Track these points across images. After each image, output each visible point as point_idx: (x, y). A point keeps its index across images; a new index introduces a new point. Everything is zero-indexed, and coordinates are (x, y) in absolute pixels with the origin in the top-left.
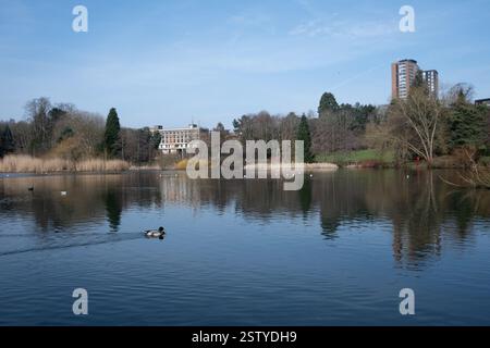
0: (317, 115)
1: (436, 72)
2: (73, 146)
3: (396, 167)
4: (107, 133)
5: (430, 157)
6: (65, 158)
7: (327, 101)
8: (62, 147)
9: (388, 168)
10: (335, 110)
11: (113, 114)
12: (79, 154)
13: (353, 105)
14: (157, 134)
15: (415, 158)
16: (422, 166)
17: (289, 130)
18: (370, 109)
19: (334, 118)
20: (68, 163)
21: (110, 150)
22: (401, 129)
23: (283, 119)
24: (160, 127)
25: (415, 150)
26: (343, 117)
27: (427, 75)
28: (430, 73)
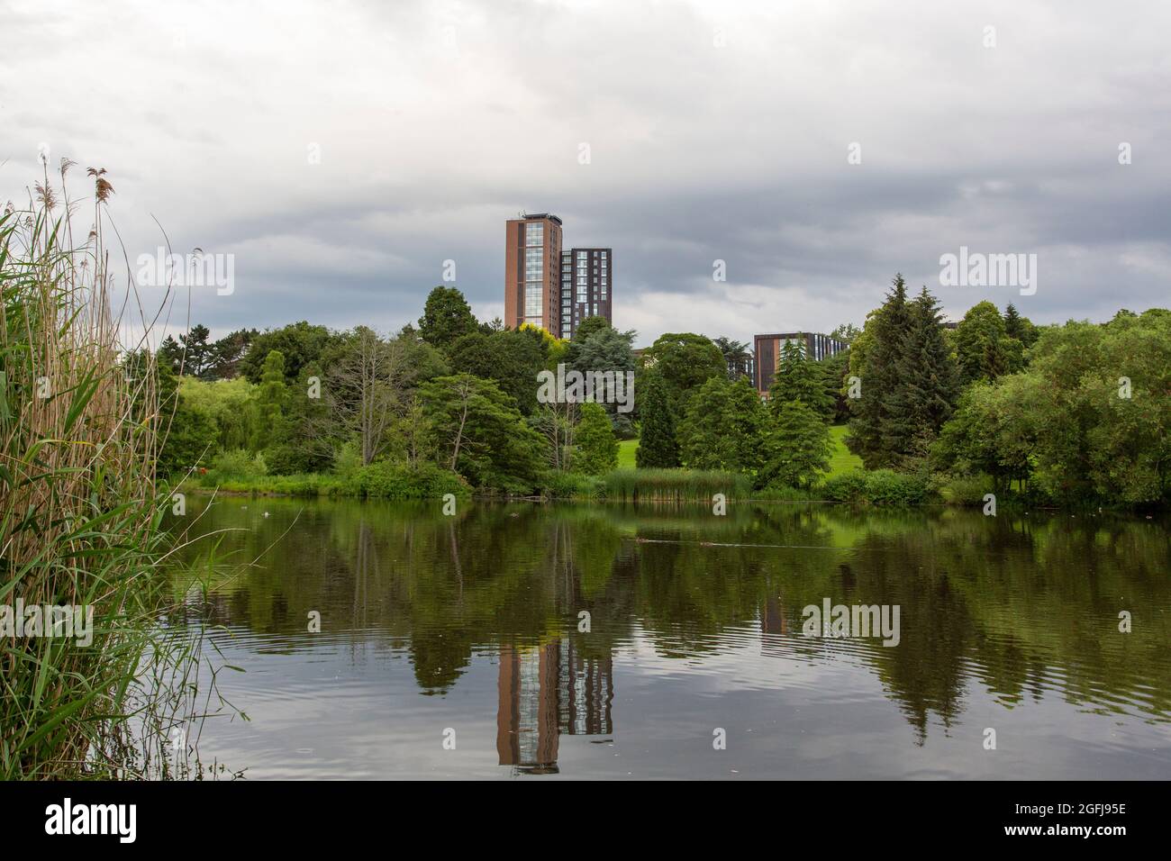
1: (611, 255)
27: (590, 259)
28: (600, 255)
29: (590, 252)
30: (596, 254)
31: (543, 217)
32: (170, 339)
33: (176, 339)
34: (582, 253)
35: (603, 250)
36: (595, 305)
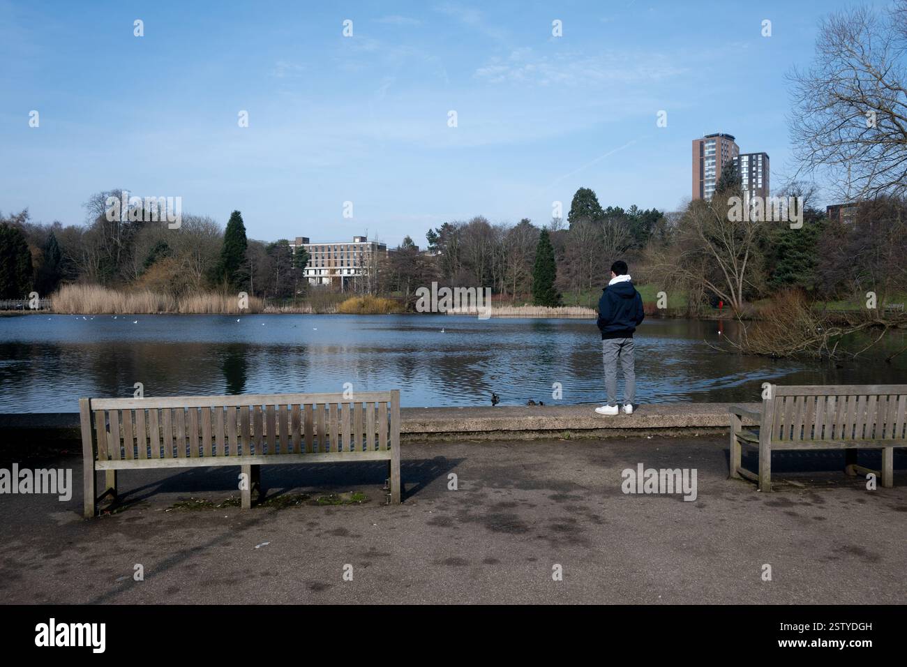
0: (566, 225)
1: (765, 157)
2: (173, 273)
3: (688, 316)
4: (226, 251)
5: (738, 303)
6: (159, 290)
7: (584, 202)
8: (155, 273)
9: (674, 317)
10: (596, 219)
11: (236, 220)
12: (184, 286)
13: (627, 209)
14: (302, 252)
15: (716, 302)
16: (726, 315)
17: (520, 251)
18: (654, 217)
19: (595, 231)
20: (166, 299)
21: (232, 279)
22: (695, 257)
23: (512, 230)
24: (306, 240)
25: (716, 290)
26: (610, 230)
27: (751, 160)
28: (757, 157)
29: (750, 156)
30: (754, 157)
31: (717, 135)
32: (431, 230)
33: (434, 231)
34: (745, 157)
35: (759, 154)
36: (754, 192)
